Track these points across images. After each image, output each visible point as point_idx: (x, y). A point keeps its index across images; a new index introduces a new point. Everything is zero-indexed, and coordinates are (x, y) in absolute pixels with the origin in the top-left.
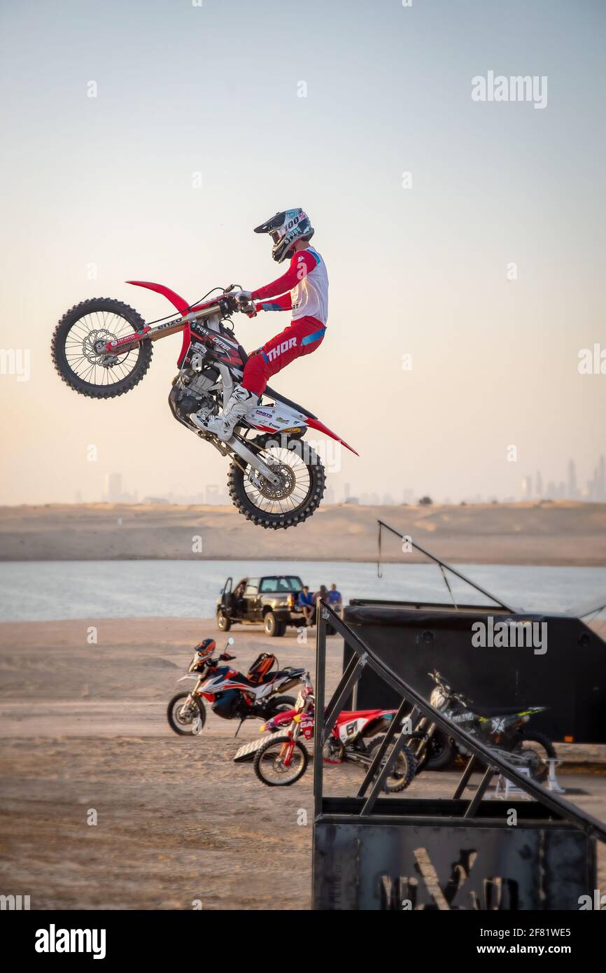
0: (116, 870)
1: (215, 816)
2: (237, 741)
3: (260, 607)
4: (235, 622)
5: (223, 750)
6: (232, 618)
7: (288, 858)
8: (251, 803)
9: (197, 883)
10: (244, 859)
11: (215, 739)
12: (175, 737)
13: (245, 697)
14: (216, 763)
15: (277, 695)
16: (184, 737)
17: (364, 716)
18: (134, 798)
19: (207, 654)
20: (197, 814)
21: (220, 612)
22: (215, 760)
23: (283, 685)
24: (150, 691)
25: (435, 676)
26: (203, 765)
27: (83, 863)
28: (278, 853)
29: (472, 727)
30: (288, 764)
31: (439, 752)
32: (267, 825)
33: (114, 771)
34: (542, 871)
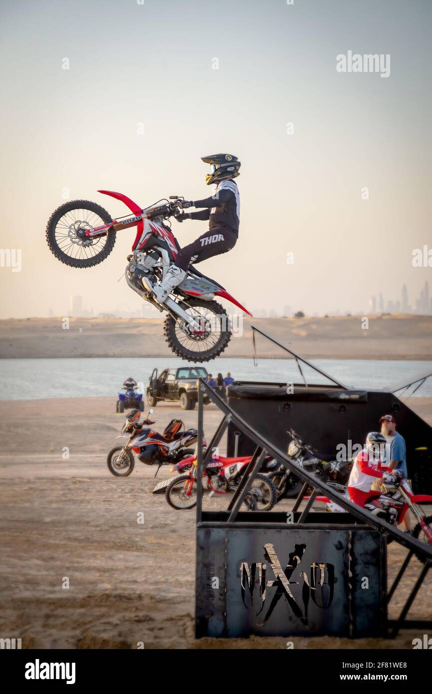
0: (67, 565)
1: (138, 530)
2: (156, 480)
3: (177, 389)
4: (159, 400)
5: (145, 485)
6: (157, 397)
7: (187, 556)
8: (163, 521)
9: (123, 572)
10: (156, 557)
11: (141, 479)
12: (113, 478)
13: (162, 450)
14: (140, 495)
15: (184, 448)
16: (119, 478)
17: (241, 461)
18: (82, 518)
19: (135, 420)
20: (125, 528)
21: (149, 393)
22: (140, 493)
23: (187, 441)
24: (97, 447)
25: (291, 433)
26: (131, 496)
27: (45, 560)
28: (180, 553)
29: (317, 468)
30: (189, 494)
31: (295, 485)
32: (174, 535)
33: (69, 500)
34: (350, 558)
